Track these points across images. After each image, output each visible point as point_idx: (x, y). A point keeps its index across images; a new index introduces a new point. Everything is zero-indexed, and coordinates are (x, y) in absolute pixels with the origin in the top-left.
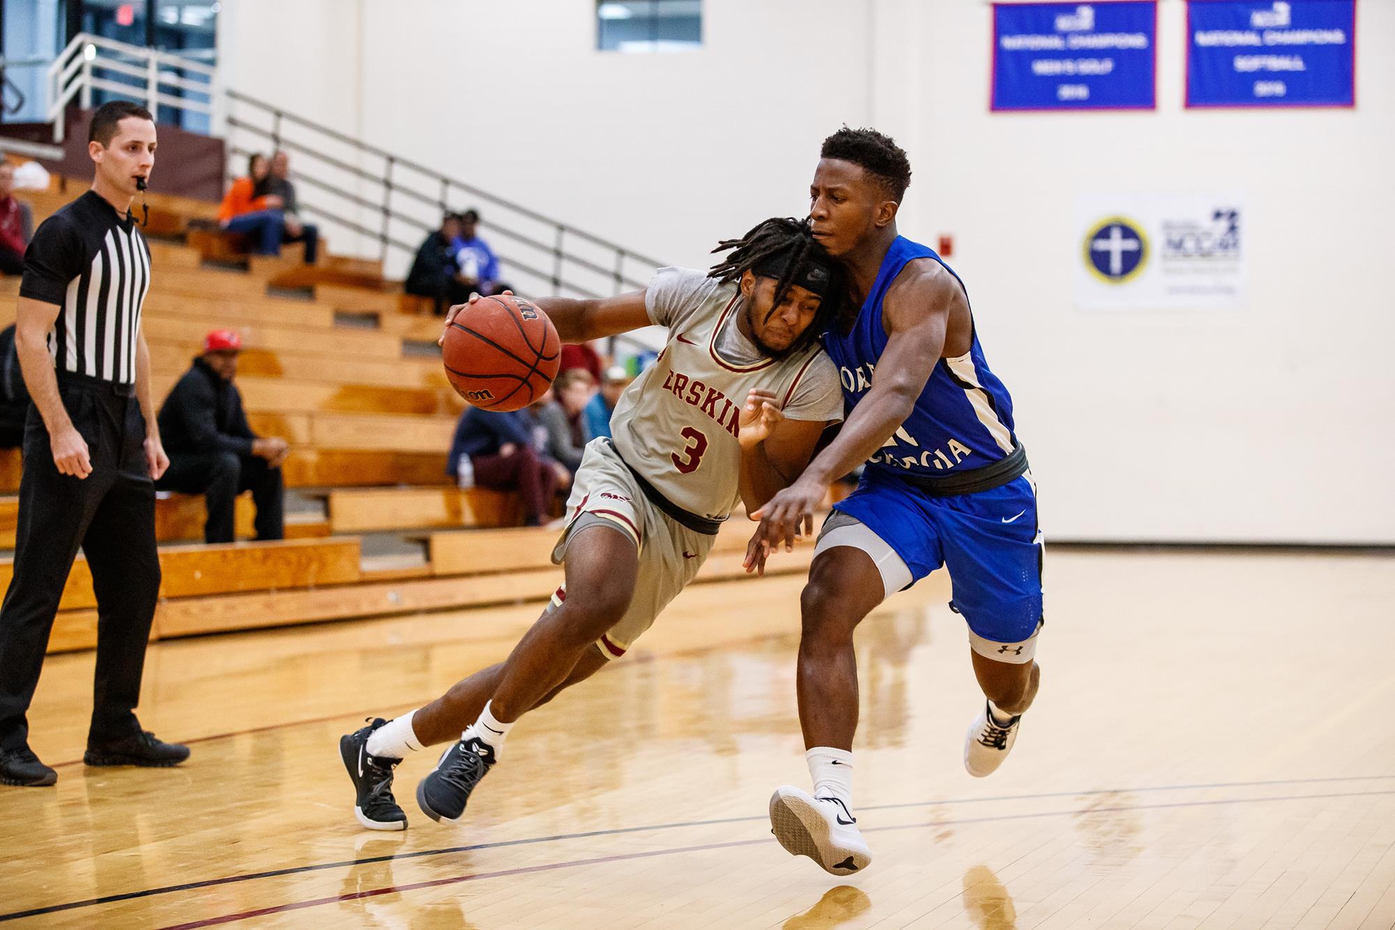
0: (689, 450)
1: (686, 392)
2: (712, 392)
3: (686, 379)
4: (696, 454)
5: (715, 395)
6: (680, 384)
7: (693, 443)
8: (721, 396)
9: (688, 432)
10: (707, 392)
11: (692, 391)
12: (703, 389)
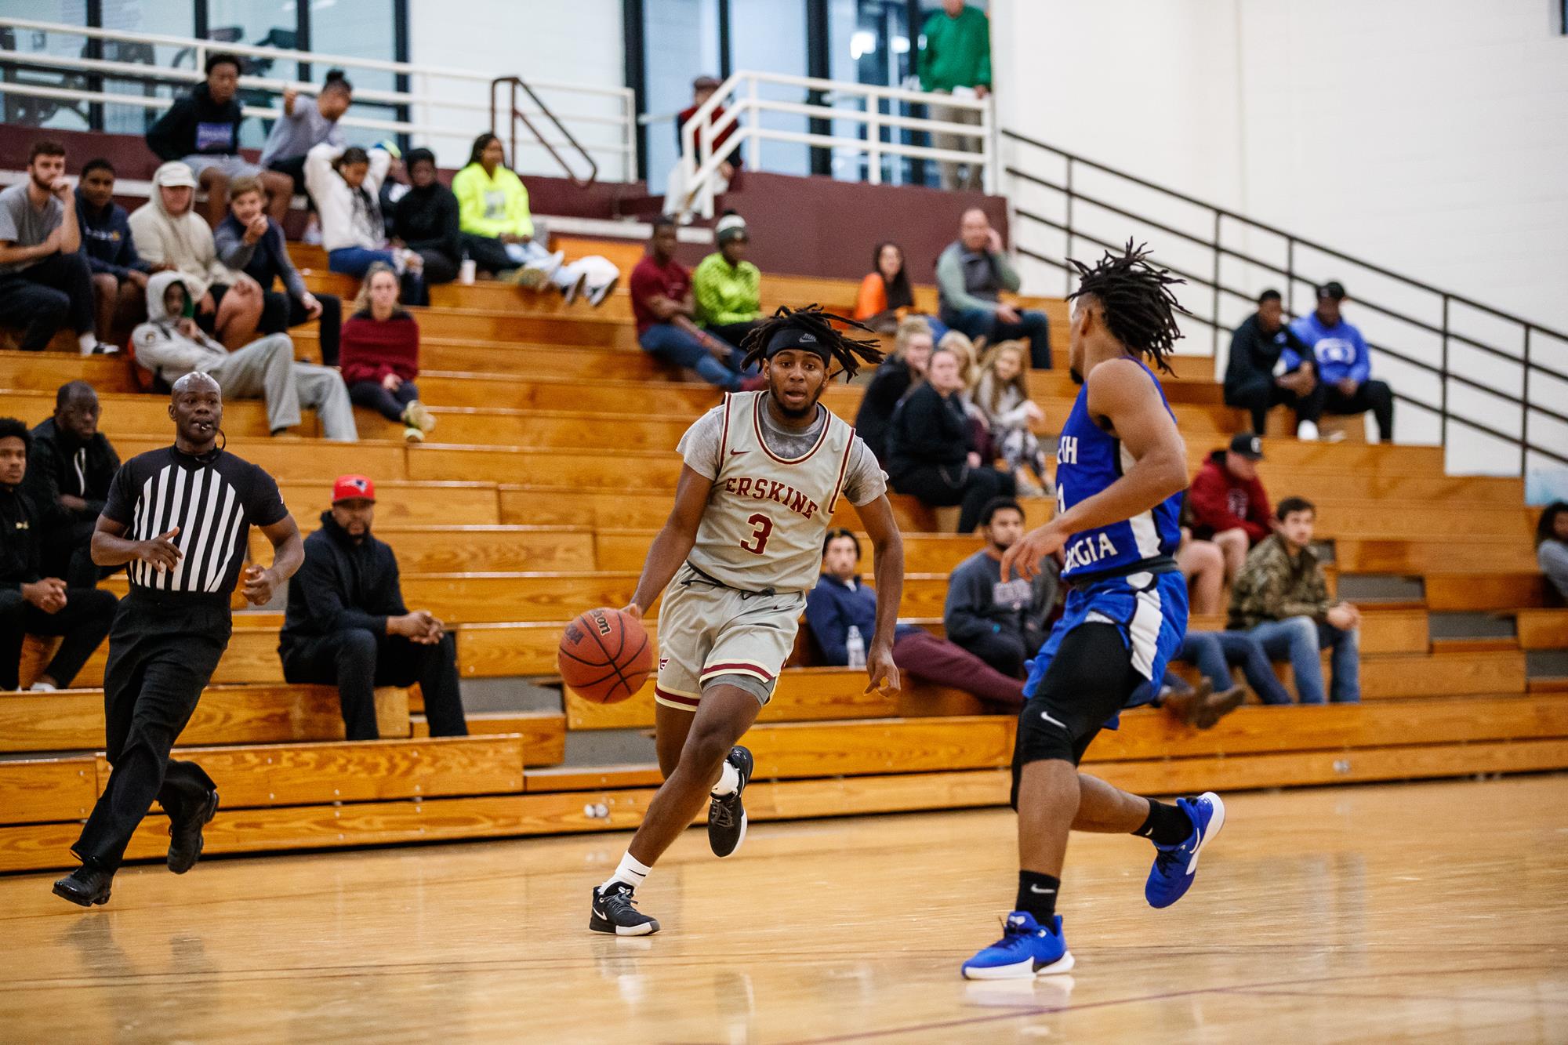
0: (756, 534)
1: (751, 491)
2: (774, 484)
3: (750, 481)
4: (762, 537)
5: (777, 487)
6: (745, 486)
7: (760, 527)
8: (782, 486)
9: (753, 520)
10: (770, 485)
11: (757, 488)
12: (766, 483)
